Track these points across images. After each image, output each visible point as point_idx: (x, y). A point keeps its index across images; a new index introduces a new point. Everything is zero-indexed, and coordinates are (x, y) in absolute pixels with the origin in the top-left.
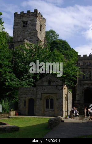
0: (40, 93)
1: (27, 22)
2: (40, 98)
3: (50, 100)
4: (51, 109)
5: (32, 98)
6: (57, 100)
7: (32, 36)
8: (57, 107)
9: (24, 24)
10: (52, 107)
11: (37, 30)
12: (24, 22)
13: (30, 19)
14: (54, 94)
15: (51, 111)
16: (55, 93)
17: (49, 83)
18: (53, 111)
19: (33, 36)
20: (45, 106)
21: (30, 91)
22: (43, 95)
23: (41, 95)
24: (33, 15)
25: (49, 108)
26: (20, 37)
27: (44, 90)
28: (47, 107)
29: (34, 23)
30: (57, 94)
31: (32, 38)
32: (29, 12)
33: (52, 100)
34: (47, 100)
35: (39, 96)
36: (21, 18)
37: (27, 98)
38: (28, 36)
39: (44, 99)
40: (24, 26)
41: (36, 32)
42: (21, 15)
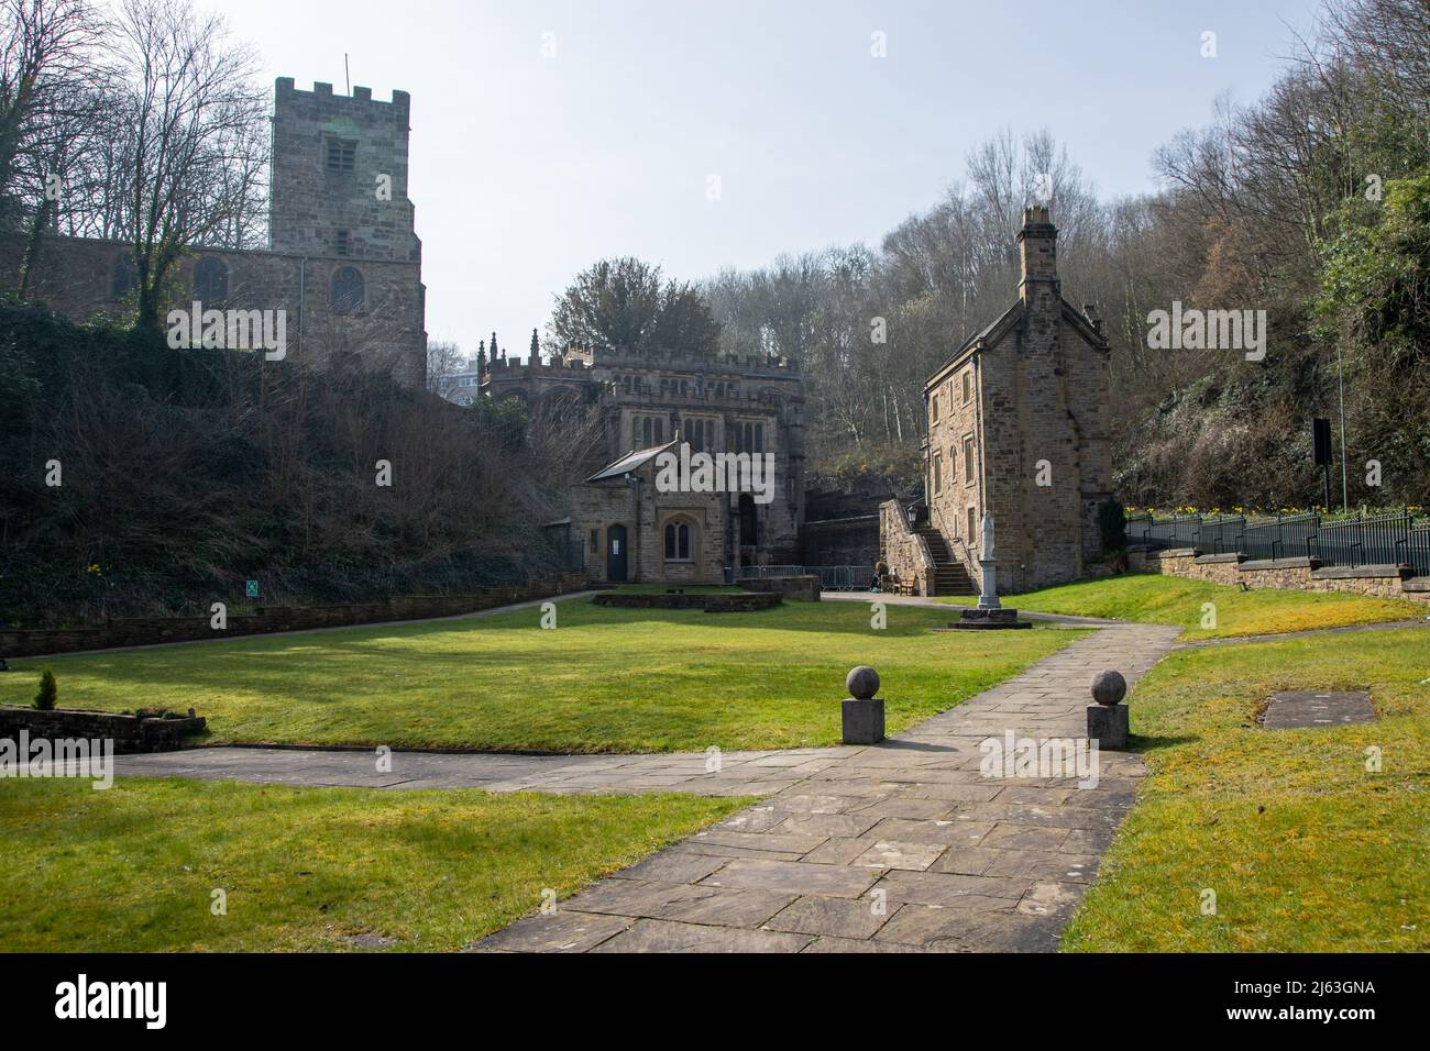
0: (652, 508)
1: (353, 144)
2: (654, 523)
3: (677, 530)
4: (681, 560)
5: (621, 521)
6: (707, 528)
7: (383, 224)
8: (707, 553)
9: (331, 151)
10: (684, 552)
11: (409, 197)
12: (333, 142)
13: (371, 133)
14: (695, 508)
15: (683, 568)
18: (691, 566)
19: (391, 225)
20: (663, 548)
21: (614, 497)
22: (660, 511)
23: (654, 513)
24: (390, 120)
25: (673, 557)
26: (314, 217)
28: (670, 553)
29: (397, 159)
30: (705, 509)
31: (384, 237)
32: (363, 93)
33: (684, 528)
34: (670, 529)
35: (648, 515)
36: (317, 120)
37: (602, 525)
38: (365, 222)
39: (662, 524)
40: (337, 166)
41: (405, 209)
42: (317, 103)
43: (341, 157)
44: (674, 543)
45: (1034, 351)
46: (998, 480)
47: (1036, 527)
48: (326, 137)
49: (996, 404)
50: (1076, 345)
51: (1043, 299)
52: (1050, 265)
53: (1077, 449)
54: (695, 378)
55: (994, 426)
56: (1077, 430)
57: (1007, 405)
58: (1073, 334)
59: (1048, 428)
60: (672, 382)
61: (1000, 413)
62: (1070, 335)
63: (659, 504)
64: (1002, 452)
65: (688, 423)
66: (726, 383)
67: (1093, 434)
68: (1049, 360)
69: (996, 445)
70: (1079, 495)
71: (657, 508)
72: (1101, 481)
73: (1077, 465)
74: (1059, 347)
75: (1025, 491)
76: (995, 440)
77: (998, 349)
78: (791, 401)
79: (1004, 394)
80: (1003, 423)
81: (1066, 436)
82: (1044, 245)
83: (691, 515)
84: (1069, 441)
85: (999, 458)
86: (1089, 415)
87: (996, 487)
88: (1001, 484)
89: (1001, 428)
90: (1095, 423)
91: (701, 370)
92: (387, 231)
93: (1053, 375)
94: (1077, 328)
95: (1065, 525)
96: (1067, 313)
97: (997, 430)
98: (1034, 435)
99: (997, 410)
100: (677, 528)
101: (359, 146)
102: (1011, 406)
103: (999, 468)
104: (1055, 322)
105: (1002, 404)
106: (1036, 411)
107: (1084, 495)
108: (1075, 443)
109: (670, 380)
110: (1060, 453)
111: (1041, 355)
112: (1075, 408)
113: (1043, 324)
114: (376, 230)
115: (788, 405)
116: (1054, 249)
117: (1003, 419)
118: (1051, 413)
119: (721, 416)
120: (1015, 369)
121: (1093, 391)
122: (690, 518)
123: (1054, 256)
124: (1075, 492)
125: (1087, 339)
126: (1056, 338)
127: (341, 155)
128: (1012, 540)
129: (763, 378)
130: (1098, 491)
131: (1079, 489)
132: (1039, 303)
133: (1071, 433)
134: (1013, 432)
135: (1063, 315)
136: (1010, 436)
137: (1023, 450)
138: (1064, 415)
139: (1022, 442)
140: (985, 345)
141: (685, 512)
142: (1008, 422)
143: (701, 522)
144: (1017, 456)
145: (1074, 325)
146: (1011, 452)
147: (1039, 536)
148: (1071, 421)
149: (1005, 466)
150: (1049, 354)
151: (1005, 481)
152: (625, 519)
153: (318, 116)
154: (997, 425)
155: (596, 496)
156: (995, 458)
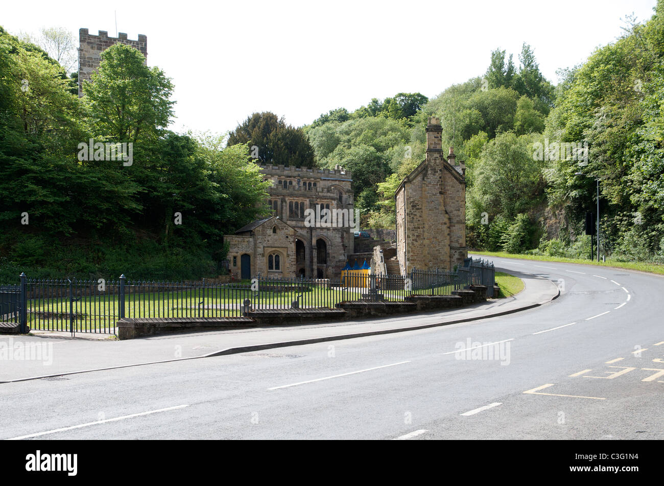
0: (262, 247)
2: (263, 254)
4: (276, 271)
5: (247, 252)
6: (288, 257)
8: (288, 268)
10: (277, 267)
15: (277, 274)
16: (284, 246)
17: (274, 231)
18: (280, 273)
20: (267, 265)
21: (244, 242)
22: (266, 249)
23: (263, 249)
25: (272, 269)
27: (268, 241)
28: (271, 267)
33: (277, 256)
34: (270, 256)
35: (260, 250)
37: (238, 254)
39: (267, 255)
42: (101, 41)
44: (273, 263)
45: (430, 183)
47: (429, 261)
49: (412, 206)
50: (450, 181)
51: (435, 160)
52: (439, 144)
53: (449, 228)
54: (296, 180)
55: (411, 216)
56: (450, 219)
57: (417, 207)
58: (450, 175)
59: (436, 217)
60: (284, 181)
61: (414, 210)
62: (448, 176)
63: (265, 245)
64: (415, 228)
65: (291, 203)
66: (312, 183)
67: (457, 221)
68: (437, 187)
69: (412, 224)
70: (449, 247)
71: (264, 247)
72: (460, 242)
73: (449, 234)
74: (442, 182)
75: (424, 246)
76: (412, 222)
77: (414, 181)
78: (347, 192)
79: (416, 202)
80: (415, 215)
81: (444, 222)
82: (436, 134)
83: (280, 250)
84: (445, 224)
85: (413, 230)
86: (455, 212)
87: (412, 243)
88: (414, 242)
89: (415, 217)
90: (458, 216)
91: (299, 176)
93: (439, 194)
94: (451, 173)
95: (442, 261)
96: (446, 166)
97: (413, 218)
98: (429, 220)
99: (413, 209)
100: (274, 256)
102: (420, 207)
103: (413, 235)
104: (440, 170)
105: (415, 206)
106: (430, 210)
107: (451, 248)
108: (448, 225)
109: (283, 180)
110: (441, 229)
111: (433, 185)
112: (449, 209)
113: (435, 171)
115: (345, 194)
116: (441, 137)
117: (415, 213)
118: (437, 211)
119: (308, 200)
120: (421, 191)
121: (457, 201)
122: (280, 252)
123: (441, 140)
124: (447, 246)
125: (456, 178)
126: (440, 178)
129: (333, 180)
130: (459, 246)
131: (449, 245)
132: (433, 161)
133: (446, 220)
134: (420, 219)
135: (444, 167)
136: (419, 221)
137: (424, 227)
138: (444, 212)
139: (424, 224)
140: (408, 180)
141: (277, 249)
142: (418, 214)
143: (285, 254)
144: (422, 230)
145: (450, 171)
146: (419, 228)
147: (431, 265)
148: (447, 215)
149: (416, 234)
150: (437, 185)
151: (416, 241)
152: (250, 252)
153: (101, 48)
154: (413, 216)
155: (236, 241)
156: (412, 230)
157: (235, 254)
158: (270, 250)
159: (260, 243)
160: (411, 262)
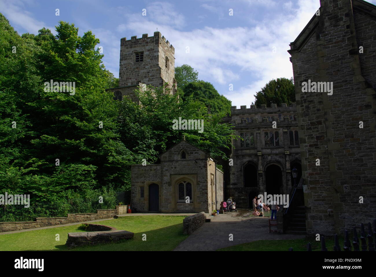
0: (168, 174)
1: (142, 53)
2: (169, 182)
3: (185, 186)
5: (155, 182)
6: (198, 184)
7: (151, 76)
8: (198, 197)
9: (137, 57)
11: (160, 66)
12: (137, 54)
13: (147, 48)
14: (192, 174)
15: (188, 205)
16: (193, 172)
17: (183, 156)
18: (192, 204)
19: (153, 76)
20: (177, 195)
21: (151, 170)
22: (173, 176)
23: (169, 177)
24: (153, 42)
26: (131, 79)
27: (175, 168)
28: (182, 197)
29: (155, 54)
30: (197, 174)
31: (152, 81)
32: (145, 36)
33: (189, 184)
35: (167, 179)
36: (132, 48)
37: (146, 184)
38: (145, 77)
39: (175, 183)
40: (138, 61)
41: (158, 70)
42: (132, 43)
43: (139, 57)
44: (184, 192)
46: (310, 146)
48: (134, 53)
55: (304, 105)
64: (312, 124)
69: (307, 119)
71: (171, 175)
74: (352, 33)
76: (306, 115)
80: (311, 102)
84: (367, 106)
85: (310, 129)
87: (309, 151)
88: (313, 149)
89: (310, 106)
92: (152, 79)
93: (348, 56)
97: (307, 107)
98: (335, 106)
100: (185, 184)
101: (144, 52)
103: (311, 137)
104: (347, 15)
111: (335, 43)
113: (336, 19)
114: (149, 79)
118: (349, 86)
122: (190, 179)
126: (348, 27)
127: (140, 57)
128: (324, 194)
133: (368, 100)
136: (318, 110)
137: (326, 120)
141: (185, 176)
144: (324, 125)
146: (320, 123)
149: (315, 135)
150: (343, 41)
151: (316, 146)
152: (157, 181)
153: (132, 47)
154: (307, 104)
155: (143, 170)
156: (308, 129)
157: (141, 185)
158: (178, 177)
159: (167, 170)
160: (311, 186)
